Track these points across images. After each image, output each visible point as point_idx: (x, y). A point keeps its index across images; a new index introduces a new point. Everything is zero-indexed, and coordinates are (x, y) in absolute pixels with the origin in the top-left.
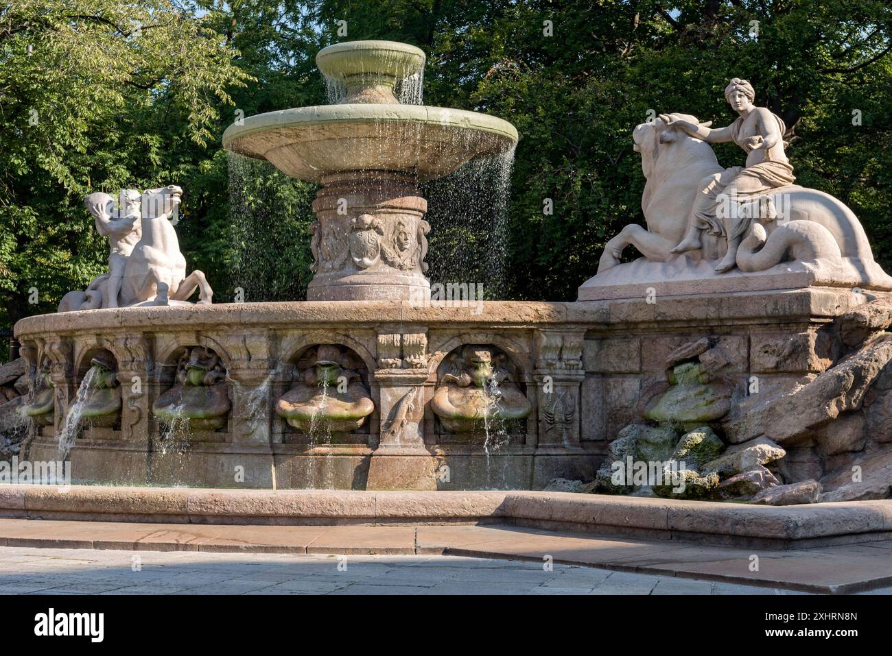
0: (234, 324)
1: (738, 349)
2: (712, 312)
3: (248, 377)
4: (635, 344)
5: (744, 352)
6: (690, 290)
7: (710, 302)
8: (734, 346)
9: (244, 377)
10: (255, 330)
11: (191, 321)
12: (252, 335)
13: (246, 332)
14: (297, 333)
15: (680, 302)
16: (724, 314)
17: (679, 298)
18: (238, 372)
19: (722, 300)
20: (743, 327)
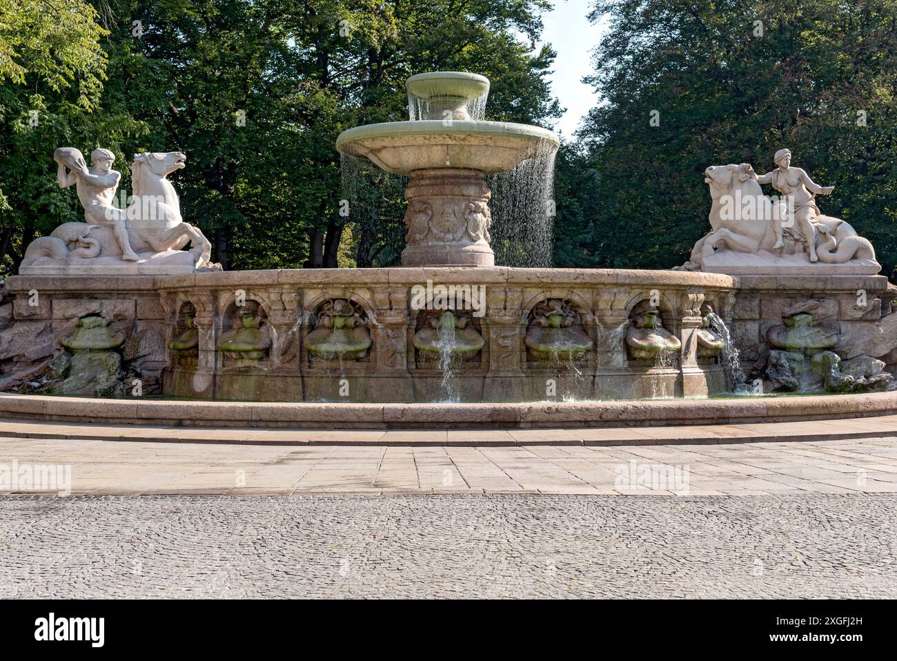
0: (608, 284)
1: (834, 307)
2: (820, 286)
3: (612, 322)
4: (756, 303)
5: (837, 308)
6: (795, 272)
7: (818, 280)
8: (832, 305)
9: (609, 322)
10: (622, 289)
11: (578, 281)
12: (620, 292)
13: (615, 290)
14: (638, 291)
15: (796, 278)
16: (829, 287)
17: (794, 276)
18: (605, 318)
19: (827, 279)
20: (835, 295)
